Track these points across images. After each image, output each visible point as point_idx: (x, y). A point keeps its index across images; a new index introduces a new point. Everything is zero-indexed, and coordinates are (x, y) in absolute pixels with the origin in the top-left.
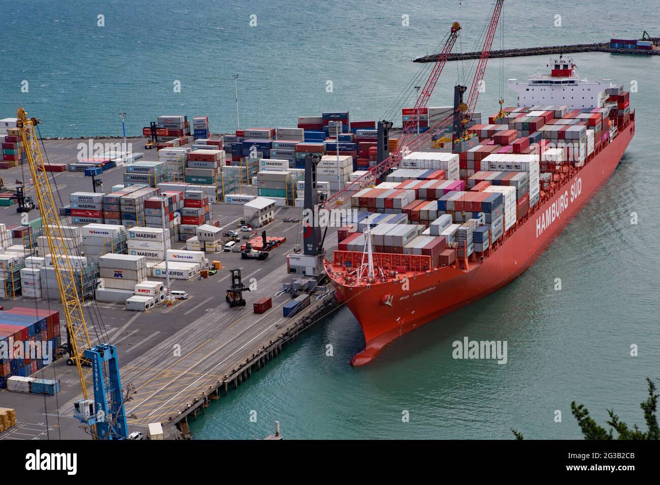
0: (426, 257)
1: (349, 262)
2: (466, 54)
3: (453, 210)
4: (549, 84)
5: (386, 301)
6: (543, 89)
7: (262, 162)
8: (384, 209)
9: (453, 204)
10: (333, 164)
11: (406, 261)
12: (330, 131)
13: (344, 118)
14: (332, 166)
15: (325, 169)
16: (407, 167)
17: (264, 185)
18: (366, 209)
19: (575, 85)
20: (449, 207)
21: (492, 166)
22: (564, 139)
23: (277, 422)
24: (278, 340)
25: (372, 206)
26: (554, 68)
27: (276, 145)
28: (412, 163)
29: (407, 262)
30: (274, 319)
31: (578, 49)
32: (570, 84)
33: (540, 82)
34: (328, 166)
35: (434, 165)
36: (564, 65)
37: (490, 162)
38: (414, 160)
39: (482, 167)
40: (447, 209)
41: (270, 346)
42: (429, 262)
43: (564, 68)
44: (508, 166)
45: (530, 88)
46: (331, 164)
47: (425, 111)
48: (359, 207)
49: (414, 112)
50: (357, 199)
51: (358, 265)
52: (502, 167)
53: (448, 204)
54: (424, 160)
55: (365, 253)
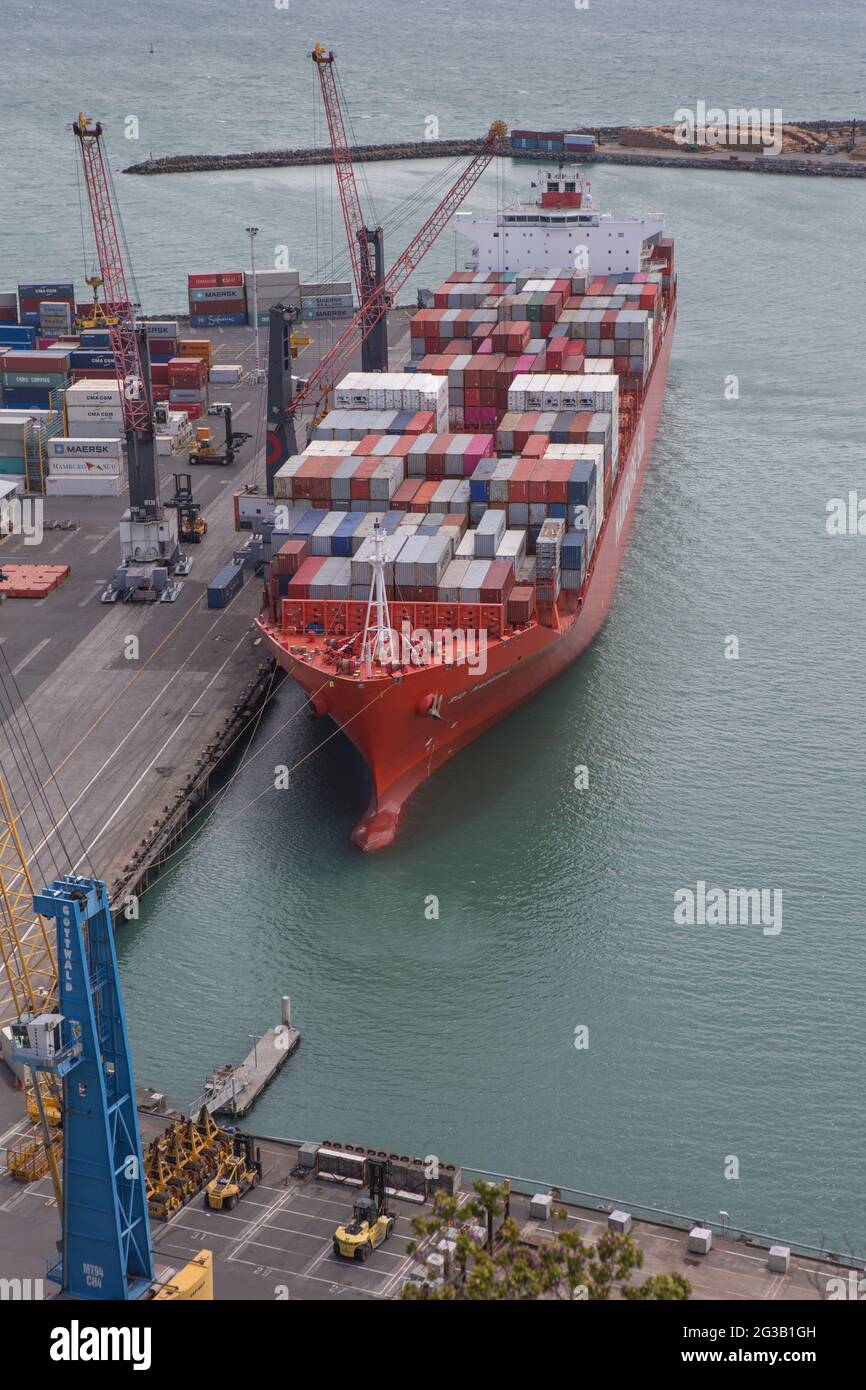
0: (492, 607)
1: (316, 623)
2: (229, 157)
3: (505, 499)
4: (540, 223)
5: (431, 707)
6: (528, 235)
8: (350, 501)
9: (505, 488)
10: (110, 398)
11: (448, 616)
12: (43, 324)
13: (65, 293)
14: (108, 402)
15: (92, 410)
16: (346, 406)
18: (309, 503)
19: (594, 226)
20: (494, 494)
22: (613, 338)
23: (285, 998)
24: (179, 803)
25: (322, 495)
26: (545, 191)
28: (359, 398)
29: (448, 619)
30: (142, 756)
31: (449, 149)
32: (583, 223)
33: (521, 219)
34: (98, 402)
35: (407, 401)
36: (567, 185)
37: (529, 392)
38: (362, 391)
39: (511, 403)
40: (491, 499)
41: (168, 819)
42: (500, 619)
43: (549, 190)
44: (568, 401)
45: (500, 231)
46: (105, 398)
47: (237, 279)
48: (293, 499)
49: (214, 281)
50: (288, 482)
51: (336, 630)
52: (553, 402)
53: (493, 488)
54: (385, 390)
55: (371, 603)
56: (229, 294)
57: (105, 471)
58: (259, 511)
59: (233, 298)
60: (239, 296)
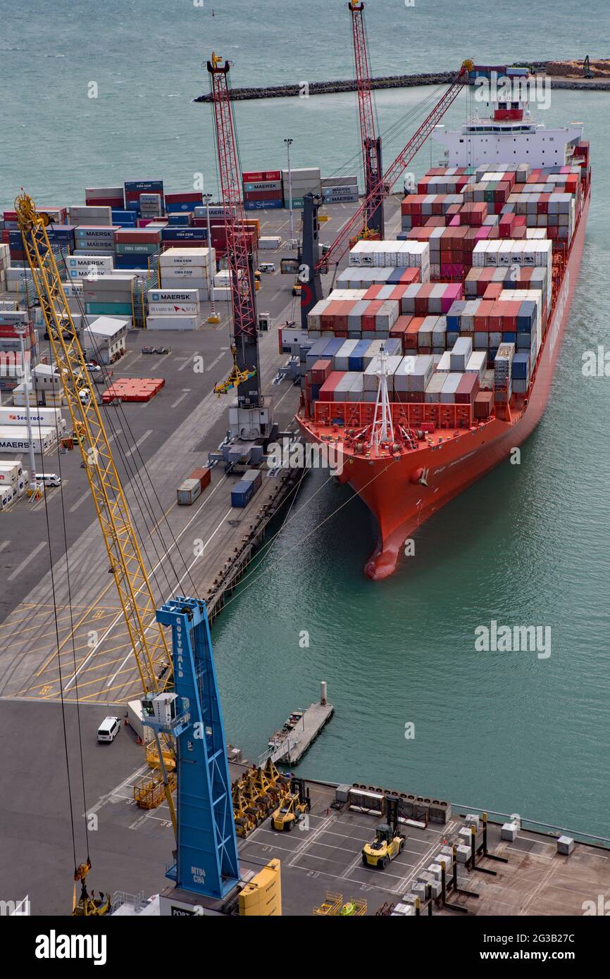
0: (463, 406)
1: (338, 418)
2: (268, 89)
3: (472, 329)
4: (493, 132)
5: (421, 477)
6: (484, 141)
7: (71, 261)
8: (361, 332)
9: (472, 321)
10: (190, 261)
11: (431, 412)
12: (142, 209)
13: (157, 187)
14: (189, 264)
15: (178, 269)
16: (357, 264)
17: (94, 298)
18: (332, 333)
19: (532, 133)
20: (464, 326)
21: (490, 259)
22: (547, 213)
23: (323, 683)
24: (245, 546)
25: (341, 328)
26: (497, 108)
27: (82, 234)
28: (366, 259)
29: (432, 415)
30: (219, 512)
31: (424, 80)
32: (523, 131)
33: (479, 129)
34: (182, 264)
35: (400, 260)
37: (487, 253)
38: (368, 254)
39: (475, 261)
40: (462, 329)
41: (237, 557)
42: (469, 414)
43: (499, 108)
44: (515, 258)
45: (464, 138)
46: (187, 261)
47: (277, 175)
48: (321, 331)
49: (260, 177)
50: (318, 318)
51: (353, 424)
52: (505, 260)
53: (463, 322)
54: (385, 253)
55: (378, 404)
56: (271, 186)
57: (187, 312)
58: (296, 340)
59: (274, 189)
60: (278, 187)
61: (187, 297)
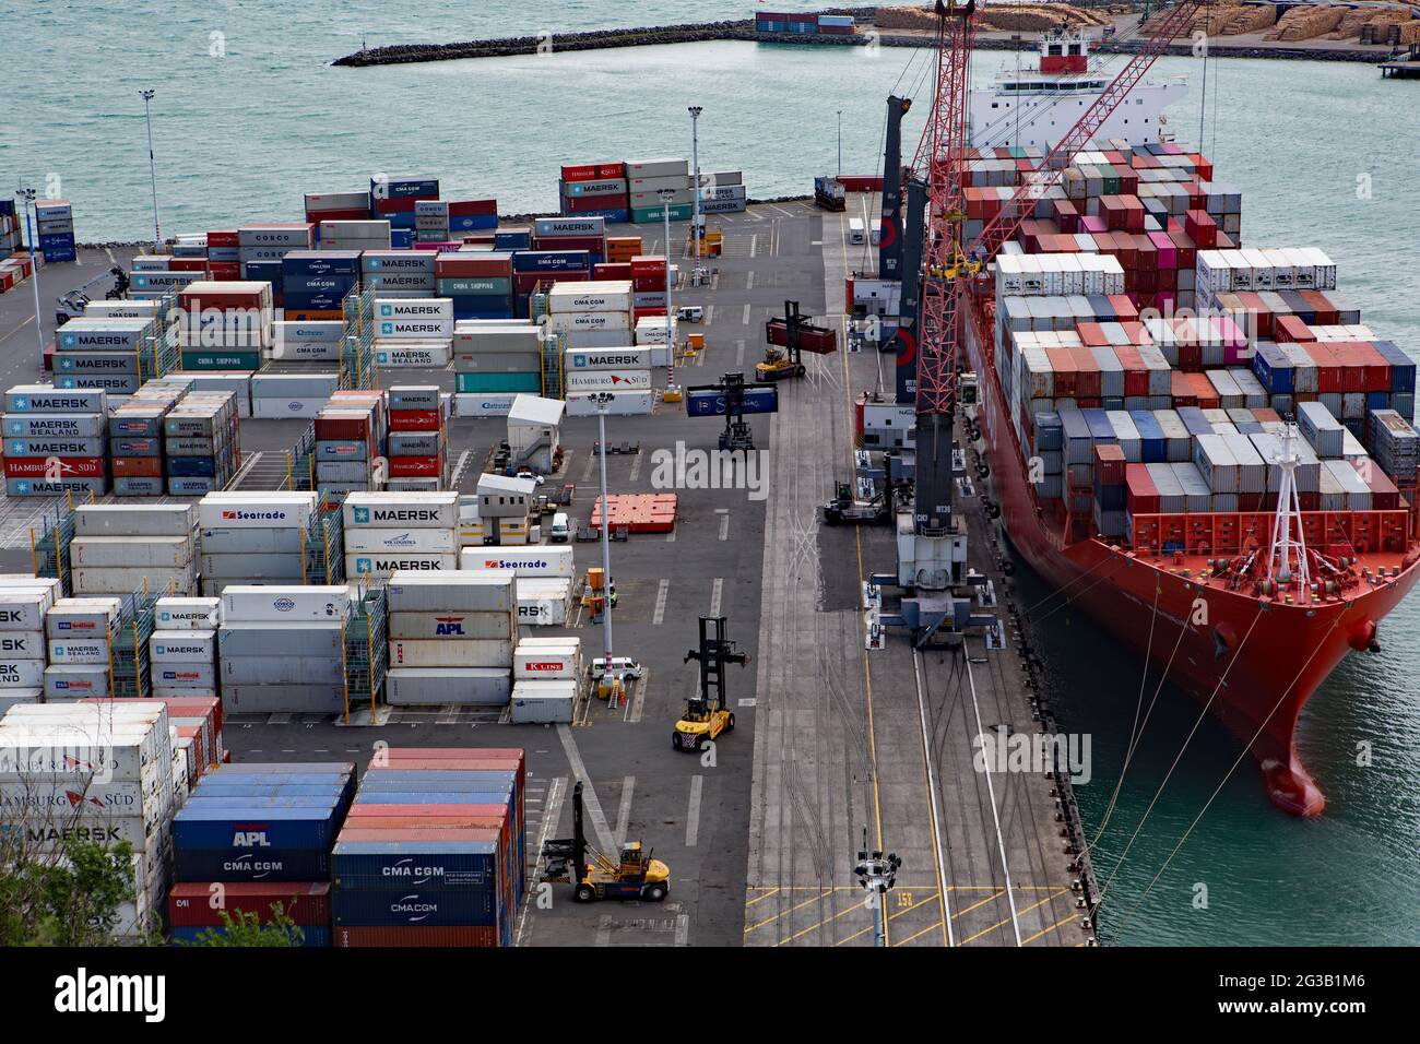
0: (1388, 514)
1: (1173, 541)
3: (1316, 390)
4: (1045, 91)
5: (1372, 637)
7: (383, 307)
8: (1123, 398)
9: (1314, 375)
10: (602, 302)
11: (1338, 526)
12: (418, 226)
13: (431, 189)
14: (599, 307)
15: (580, 316)
16: (1016, 292)
17: (473, 365)
18: (1073, 401)
20: (1302, 383)
21: (1241, 279)
25: (1089, 392)
26: (1047, 54)
27: (374, 263)
28: (1031, 283)
29: (1342, 531)
32: (1094, 89)
33: (1022, 86)
34: (587, 307)
35: (1089, 283)
36: (1070, 47)
37: (1236, 269)
38: (1036, 274)
40: (1297, 389)
44: (1283, 277)
45: (1001, 101)
46: (596, 302)
47: (621, 170)
48: (1054, 398)
49: (592, 173)
50: (1049, 377)
51: (1200, 549)
52: (1265, 279)
53: (1299, 376)
54: (1063, 272)
56: (610, 187)
57: (634, 385)
58: (888, 422)
59: (614, 191)
60: (622, 189)
61: (634, 359)
